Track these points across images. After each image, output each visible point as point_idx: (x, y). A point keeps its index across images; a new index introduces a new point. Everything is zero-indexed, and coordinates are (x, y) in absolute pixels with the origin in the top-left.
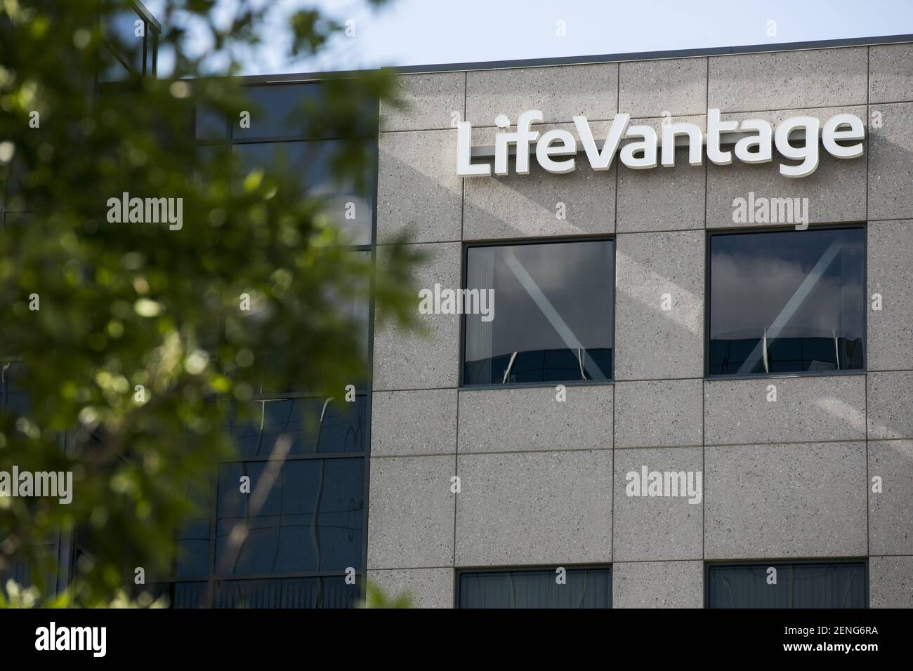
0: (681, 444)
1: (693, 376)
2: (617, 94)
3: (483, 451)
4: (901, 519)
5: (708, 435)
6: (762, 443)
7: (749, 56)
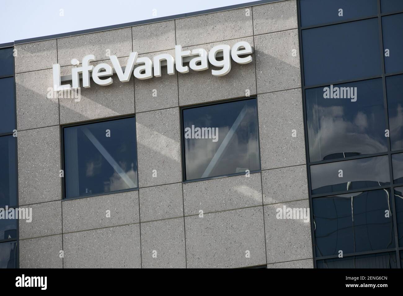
0: (173, 217)
1: (177, 182)
2: (132, 43)
3: (76, 231)
4: (282, 244)
5: (186, 211)
6: (212, 212)
7: (195, 17)
